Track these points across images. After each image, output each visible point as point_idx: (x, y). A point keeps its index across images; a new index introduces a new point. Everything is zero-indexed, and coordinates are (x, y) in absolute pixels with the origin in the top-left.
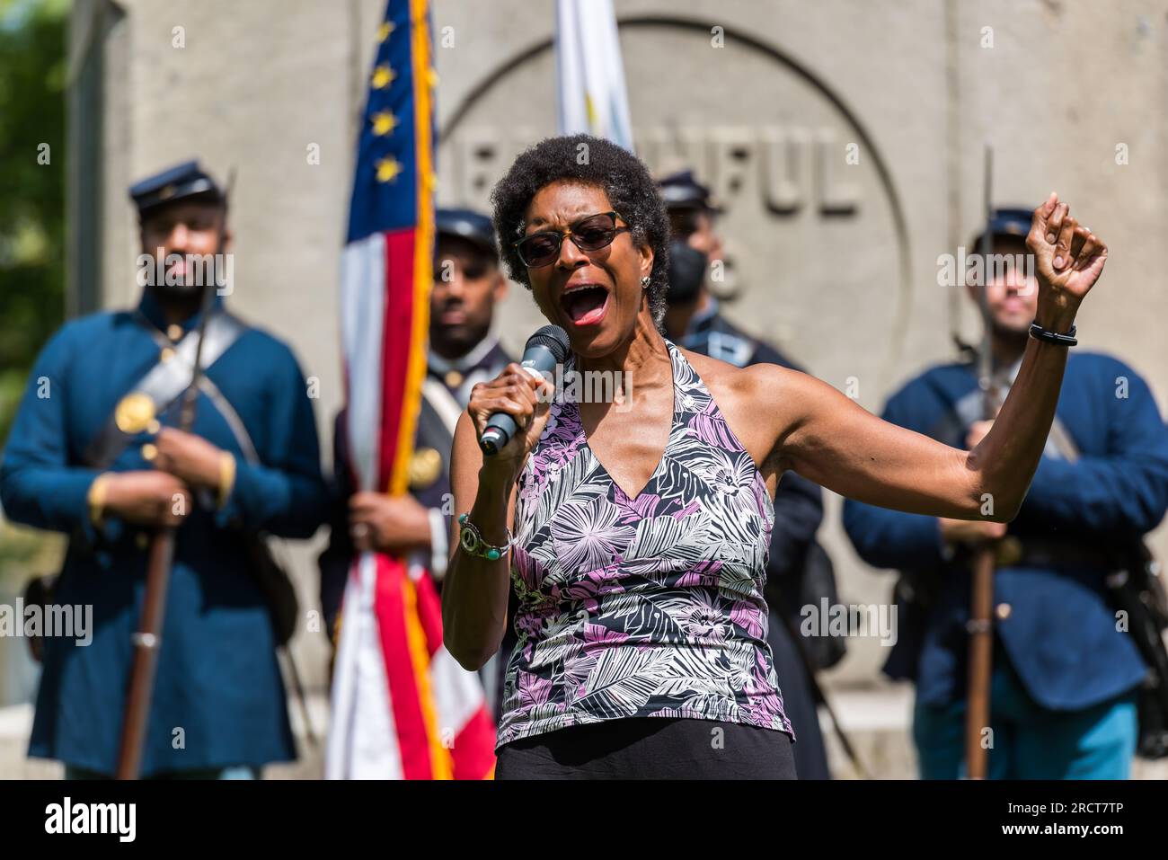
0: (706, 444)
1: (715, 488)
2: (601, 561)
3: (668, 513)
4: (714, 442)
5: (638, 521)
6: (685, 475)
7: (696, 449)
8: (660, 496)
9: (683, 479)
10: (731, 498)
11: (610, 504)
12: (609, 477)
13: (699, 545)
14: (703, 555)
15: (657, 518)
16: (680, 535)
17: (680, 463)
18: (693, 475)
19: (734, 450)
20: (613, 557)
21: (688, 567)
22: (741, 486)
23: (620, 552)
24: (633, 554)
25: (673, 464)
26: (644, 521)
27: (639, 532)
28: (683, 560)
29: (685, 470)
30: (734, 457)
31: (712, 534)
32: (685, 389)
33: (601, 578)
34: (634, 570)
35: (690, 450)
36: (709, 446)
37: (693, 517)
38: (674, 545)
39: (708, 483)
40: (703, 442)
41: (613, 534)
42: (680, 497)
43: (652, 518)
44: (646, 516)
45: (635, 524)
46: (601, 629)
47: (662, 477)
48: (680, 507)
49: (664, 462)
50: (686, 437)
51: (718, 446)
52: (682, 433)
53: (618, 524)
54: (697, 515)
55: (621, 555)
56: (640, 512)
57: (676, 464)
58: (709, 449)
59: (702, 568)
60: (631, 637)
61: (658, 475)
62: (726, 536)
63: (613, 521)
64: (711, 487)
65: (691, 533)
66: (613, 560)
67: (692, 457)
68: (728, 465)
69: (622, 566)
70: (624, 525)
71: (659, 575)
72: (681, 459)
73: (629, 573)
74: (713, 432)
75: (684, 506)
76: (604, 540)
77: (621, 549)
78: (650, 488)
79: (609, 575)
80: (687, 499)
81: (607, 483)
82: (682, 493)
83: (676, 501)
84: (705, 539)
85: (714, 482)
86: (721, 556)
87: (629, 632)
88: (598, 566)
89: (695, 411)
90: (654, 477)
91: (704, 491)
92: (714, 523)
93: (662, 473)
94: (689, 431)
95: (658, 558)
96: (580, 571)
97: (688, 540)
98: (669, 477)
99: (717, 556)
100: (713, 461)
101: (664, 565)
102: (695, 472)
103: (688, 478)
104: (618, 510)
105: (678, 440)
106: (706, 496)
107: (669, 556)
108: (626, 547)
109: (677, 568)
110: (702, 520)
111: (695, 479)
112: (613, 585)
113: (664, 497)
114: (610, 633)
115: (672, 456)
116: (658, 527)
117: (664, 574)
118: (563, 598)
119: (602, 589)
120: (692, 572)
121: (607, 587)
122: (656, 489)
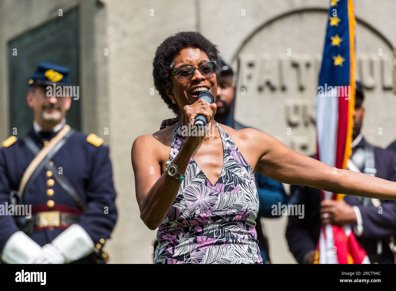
0: (238, 162)
1: (244, 180)
2: (205, 210)
3: (229, 191)
4: (240, 162)
5: (218, 194)
6: (233, 175)
7: (235, 164)
9: (232, 177)
11: (206, 187)
12: (205, 176)
13: (242, 204)
14: (243, 208)
15: (225, 193)
16: (235, 200)
17: (230, 170)
18: (236, 175)
19: (246, 165)
20: (209, 208)
21: (238, 213)
22: (251, 179)
24: (217, 207)
25: (227, 171)
26: (220, 194)
28: (236, 210)
29: (232, 173)
30: (247, 168)
31: (246, 199)
33: (205, 217)
34: (218, 214)
35: (233, 165)
38: (233, 204)
39: (242, 178)
40: (236, 161)
41: (209, 199)
42: (233, 184)
43: (223, 193)
44: (221, 192)
45: (217, 195)
46: (205, 238)
47: (224, 176)
48: (233, 189)
49: (224, 170)
50: (230, 159)
52: (228, 158)
53: (210, 195)
54: (240, 191)
55: (212, 207)
56: (218, 191)
57: (229, 171)
58: (239, 164)
59: (243, 213)
60: (217, 240)
61: (222, 175)
62: (251, 200)
63: (208, 194)
65: (239, 199)
66: (209, 209)
67: (234, 168)
69: (213, 212)
70: (213, 195)
71: (227, 216)
72: (230, 169)
73: (215, 215)
74: (238, 157)
75: (235, 188)
76: (206, 201)
78: (220, 181)
79: (208, 216)
80: (236, 185)
81: (204, 178)
82: (233, 182)
83: (232, 186)
84: (244, 202)
85: (243, 178)
86: (250, 208)
87: (216, 238)
88: (203, 211)
89: (231, 149)
90: (221, 176)
91: (241, 182)
92: (247, 195)
94: (231, 157)
95: (226, 209)
96: (196, 213)
97: (238, 202)
98: (227, 176)
99: (249, 208)
100: (241, 169)
101: (229, 212)
102: (236, 174)
103: (234, 176)
104: (209, 189)
105: (227, 161)
106: (242, 184)
107: (230, 208)
108: (214, 204)
109: (234, 213)
110: (242, 194)
111: (237, 177)
112: (208, 219)
113: (226, 184)
114: (209, 239)
115: (227, 167)
116: (226, 196)
117: (229, 216)
118: (187, 225)
119: (204, 221)
120: (239, 215)
121: (206, 221)
122: (223, 181)
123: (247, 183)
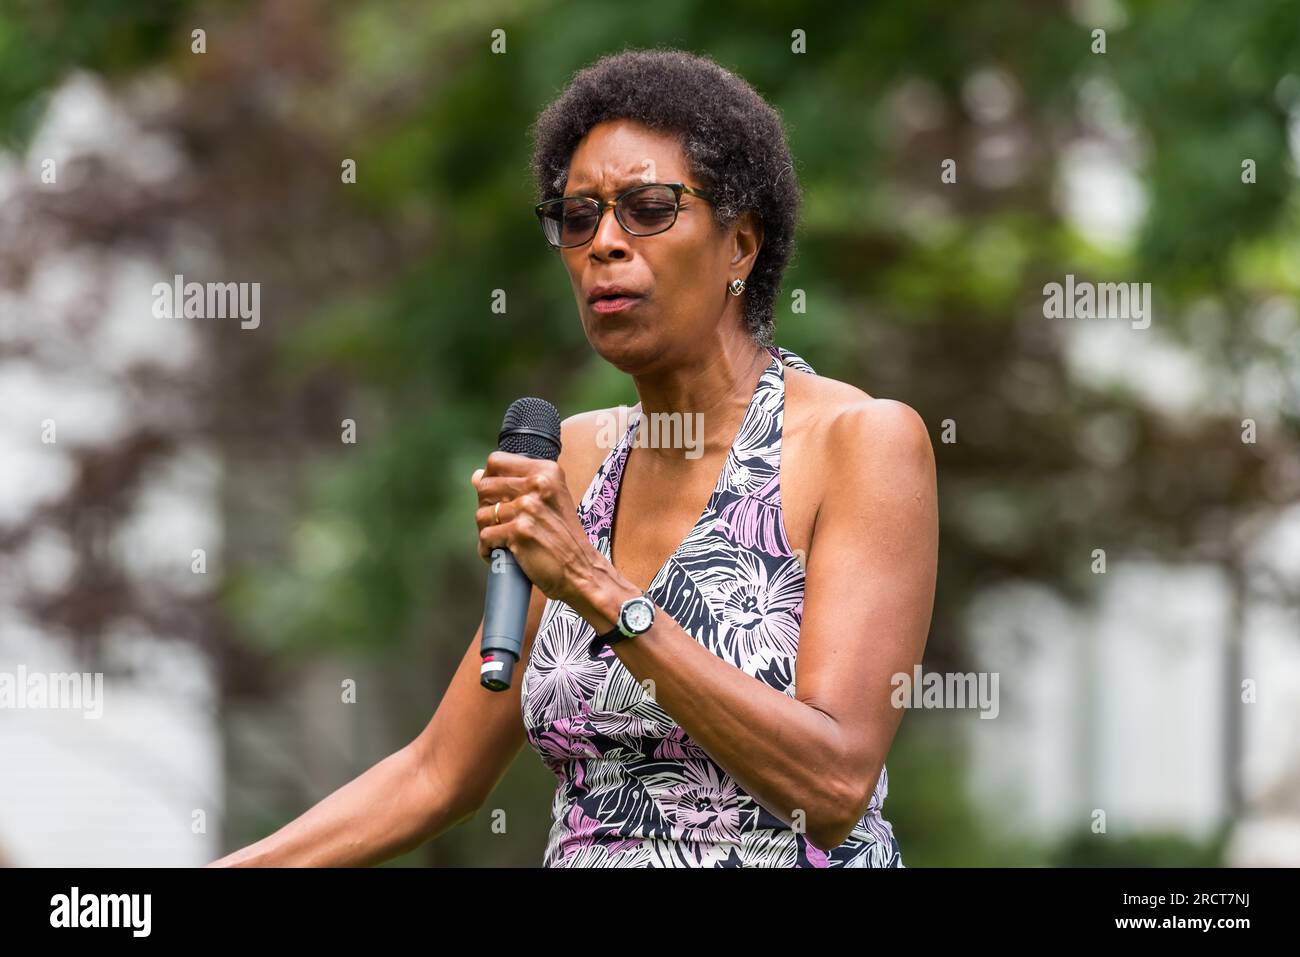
4: (750, 540)
6: (687, 593)
7: (716, 553)
9: (681, 597)
10: (741, 632)
17: (688, 573)
18: (697, 595)
19: (778, 553)
25: (677, 573)
29: (690, 585)
32: (744, 457)
40: (734, 543)
50: (714, 532)
51: (754, 549)
52: (709, 527)
57: (682, 574)
58: (736, 554)
64: (714, 614)
66: (579, 708)
68: (758, 578)
74: (755, 525)
85: (722, 606)
89: (742, 492)
94: (720, 523)
98: (665, 593)
103: (689, 598)
111: (698, 600)
115: (681, 560)
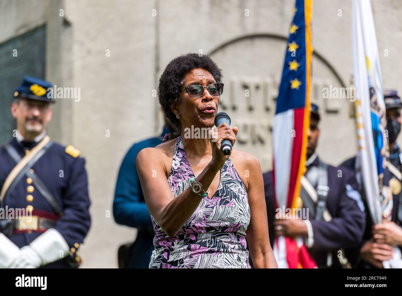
0: (233, 178)
1: (238, 195)
2: (200, 220)
3: (225, 204)
8: (221, 198)
13: (235, 217)
14: (236, 221)
15: (220, 206)
16: (229, 213)
20: (204, 219)
21: (230, 225)
22: (245, 194)
23: (207, 217)
24: (211, 218)
26: (216, 207)
27: (214, 210)
28: (229, 222)
30: (241, 183)
31: (239, 213)
33: (199, 226)
34: (212, 225)
35: (228, 180)
36: (234, 179)
37: (233, 206)
38: (226, 217)
39: (236, 193)
41: (205, 210)
43: (219, 206)
44: (216, 205)
45: (213, 208)
46: (198, 246)
47: (221, 190)
48: (229, 202)
49: (221, 184)
53: (206, 207)
55: (207, 218)
56: (214, 204)
59: (235, 226)
60: (209, 249)
61: (219, 189)
62: (244, 214)
63: (205, 205)
65: (233, 213)
67: (230, 183)
69: (207, 223)
70: (209, 207)
71: (220, 227)
72: (227, 183)
73: (209, 225)
75: (230, 202)
76: (202, 212)
77: (207, 216)
78: (217, 194)
79: (202, 226)
80: (231, 199)
82: (229, 196)
83: (227, 199)
84: (237, 215)
86: (242, 222)
87: (209, 247)
88: (199, 222)
91: (235, 197)
92: (240, 209)
93: (221, 188)
95: (220, 221)
96: (192, 223)
97: (232, 215)
99: (241, 222)
100: (236, 185)
101: (223, 224)
102: (231, 189)
104: (206, 202)
105: (224, 176)
106: (237, 199)
107: (224, 221)
108: (209, 216)
109: (227, 225)
110: (236, 208)
112: (203, 229)
113: (222, 198)
114: (201, 247)
116: (221, 209)
117: (222, 227)
118: (182, 233)
119: (199, 231)
120: (231, 227)
121: (200, 230)
122: (219, 195)
123: (241, 198)
